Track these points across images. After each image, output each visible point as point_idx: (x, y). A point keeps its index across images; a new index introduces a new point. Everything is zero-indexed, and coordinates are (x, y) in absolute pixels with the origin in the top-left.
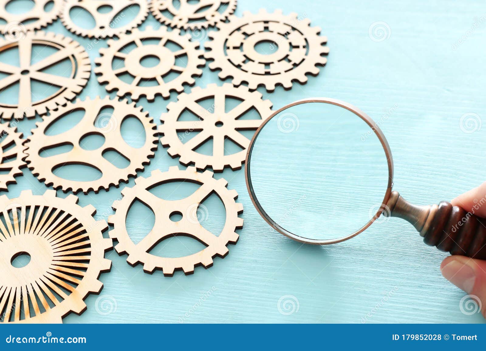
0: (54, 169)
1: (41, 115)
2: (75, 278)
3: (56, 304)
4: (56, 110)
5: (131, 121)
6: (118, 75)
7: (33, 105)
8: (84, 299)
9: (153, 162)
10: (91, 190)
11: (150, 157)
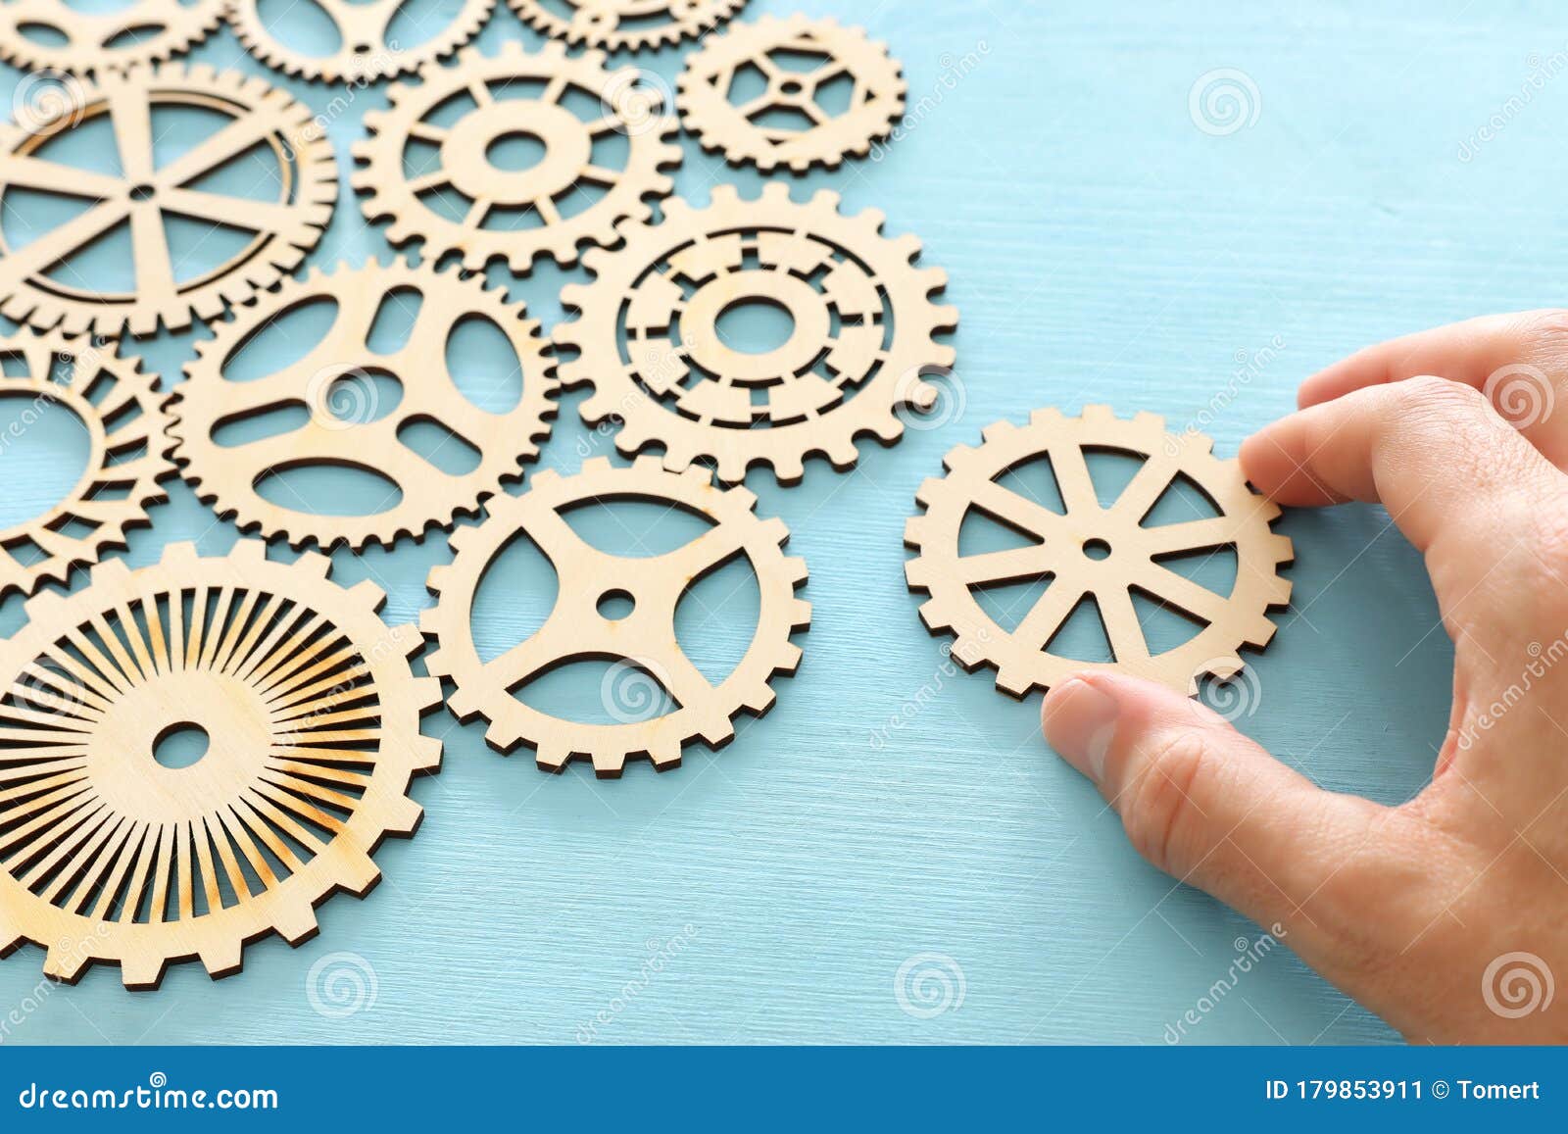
0: (261, 479)
1: (209, 322)
2: (339, 795)
3: (292, 869)
4: (251, 302)
5: (474, 333)
6: (423, 195)
7: (181, 292)
8: (371, 853)
9: (550, 452)
10: (371, 541)
11: (538, 438)
